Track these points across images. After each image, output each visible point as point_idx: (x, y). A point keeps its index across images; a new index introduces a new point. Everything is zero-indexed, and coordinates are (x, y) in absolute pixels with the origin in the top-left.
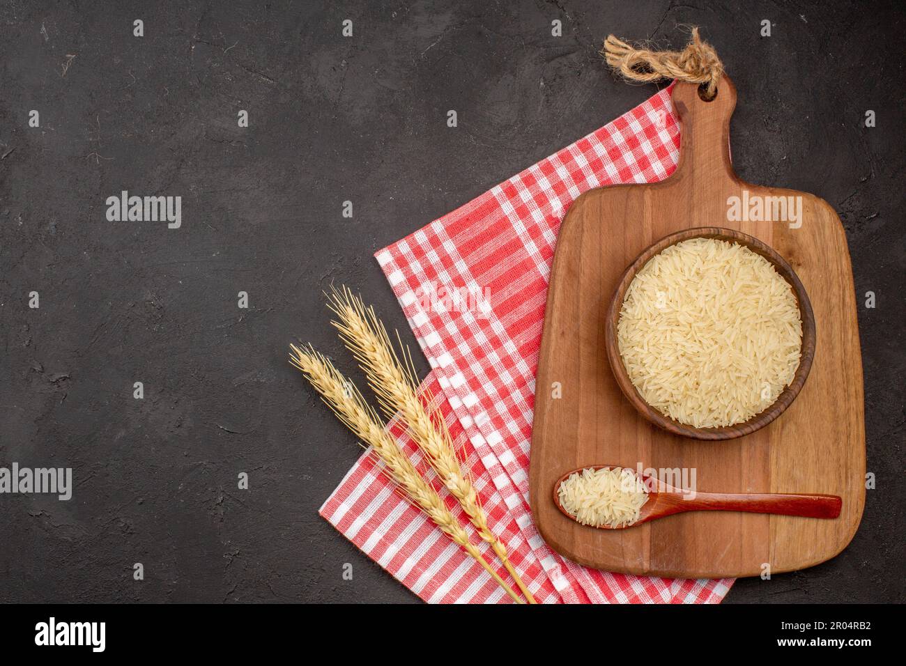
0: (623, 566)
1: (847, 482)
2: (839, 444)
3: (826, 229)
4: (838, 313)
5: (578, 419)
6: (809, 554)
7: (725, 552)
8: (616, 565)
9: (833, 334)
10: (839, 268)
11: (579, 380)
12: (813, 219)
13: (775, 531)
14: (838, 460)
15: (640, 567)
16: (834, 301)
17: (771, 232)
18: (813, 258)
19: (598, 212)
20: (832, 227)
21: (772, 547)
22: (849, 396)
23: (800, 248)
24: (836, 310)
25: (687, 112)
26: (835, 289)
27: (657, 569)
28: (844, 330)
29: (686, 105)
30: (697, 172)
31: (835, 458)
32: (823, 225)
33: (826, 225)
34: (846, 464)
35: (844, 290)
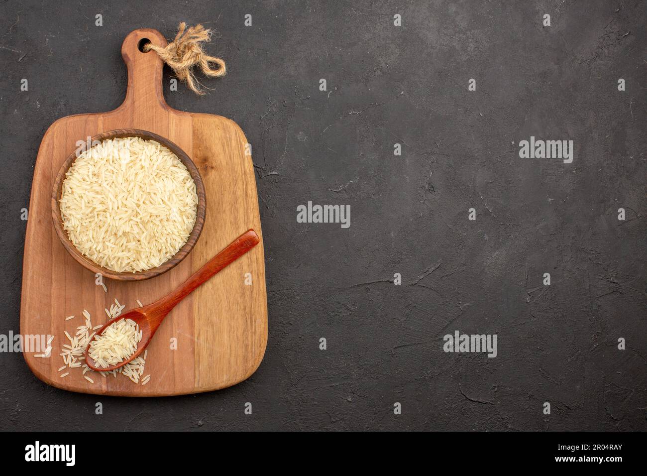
0: (87, 388)
1: (252, 325)
2: (245, 297)
3: (233, 141)
4: (242, 202)
5: (51, 282)
6: (225, 378)
7: (162, 377)
8: (82, 387)
9: (239, 216)
10: (243, 169)
11: (52, 255)
12: (223, 134)
13: (199, 361)
14: (245, 309)
15: (100, 388)
16: (239, 193)
17: (191, 144)
18: (222, 162)
19: (65, 133)
20: (237, 140)
21: (197, 373)
22: (251, 262)
23: (213, 156)
24: (241, 199)
25: (130, 60)
26: (240, 185)
27: (112, 390)
28: (247, 214)
29: (129, 56)
30: (137, 104)
31: (242, 308)
32: (231, 139)
33: (233, 138)
34: (251, 311)
35: (246, 185)
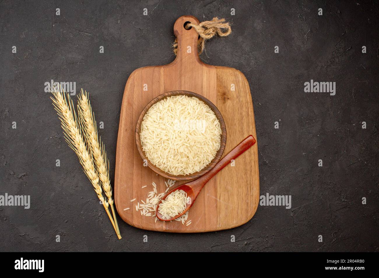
0: (154, 228)
1: (251, 191)
2: (247, 175)
3: (240, 83)
4: (246, 119)
5: (133, 165)
6: (235, 222)
7: (198, 222)
8: (151, 227)
9: (244, 127)
10: (246, 100)
12: (234, 79)
13: (220, 212)
14: (247, 181)
15: (162, 228)
16: (244, 113)
17: (216, 84)
18: (234, 96)
19: (141, 78)
20: (243, 82)
21: (219, 219)
22: (251, 154)
23: (229, 91)
24: (245, 117)
25: (179, 34)
26: (244, 109)
27: (169, 229)
28: (248, 126)
29: (179, 32)
30: (183, 60)
31: (245, 181)
32: (239, 82)
33: (240, 81)
34: (250, 183)
35: (248, 109)
